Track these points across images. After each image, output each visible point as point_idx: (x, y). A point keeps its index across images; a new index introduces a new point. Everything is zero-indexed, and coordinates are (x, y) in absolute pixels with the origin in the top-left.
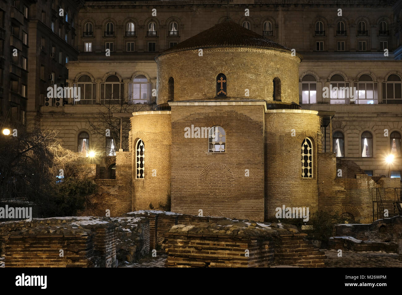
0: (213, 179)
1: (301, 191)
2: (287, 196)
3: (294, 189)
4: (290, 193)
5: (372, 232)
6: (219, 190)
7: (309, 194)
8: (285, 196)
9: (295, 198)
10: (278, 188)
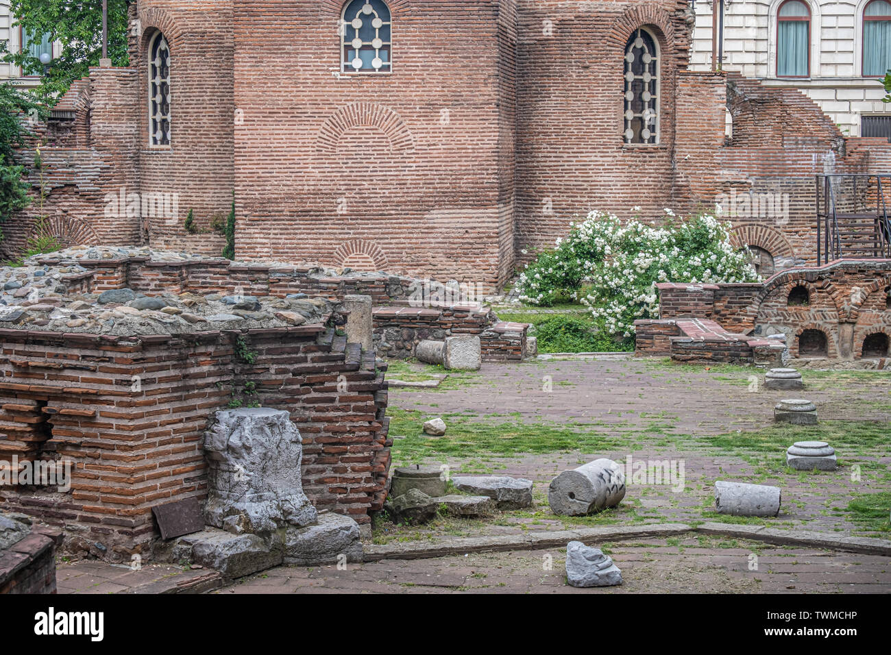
0: (354, 149)
1: (622, 183)
2: (579, 199)
3: (600, 179)
4: (589, 188)
5: (768, 306)
6: (372, 180)
7: (645, 191)
8: (573, 199)
9: (603, 203)
10: (554, 175)
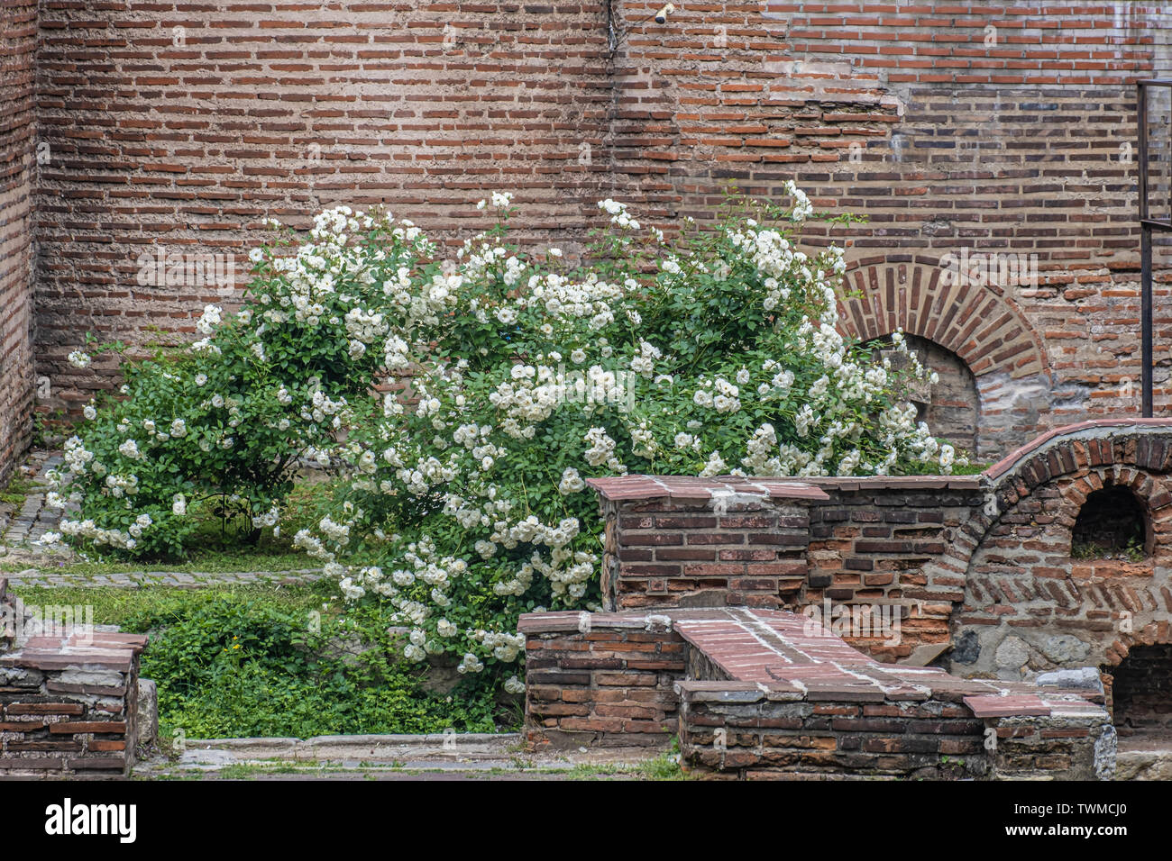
1: (428, 106)
2: (272, 162)
3: (349, 90)
4: (310, 122)
5: (1000, 560)
7: (515, 135)
8: (251, 163)
9: (361, 177)
10: (181, 74)
